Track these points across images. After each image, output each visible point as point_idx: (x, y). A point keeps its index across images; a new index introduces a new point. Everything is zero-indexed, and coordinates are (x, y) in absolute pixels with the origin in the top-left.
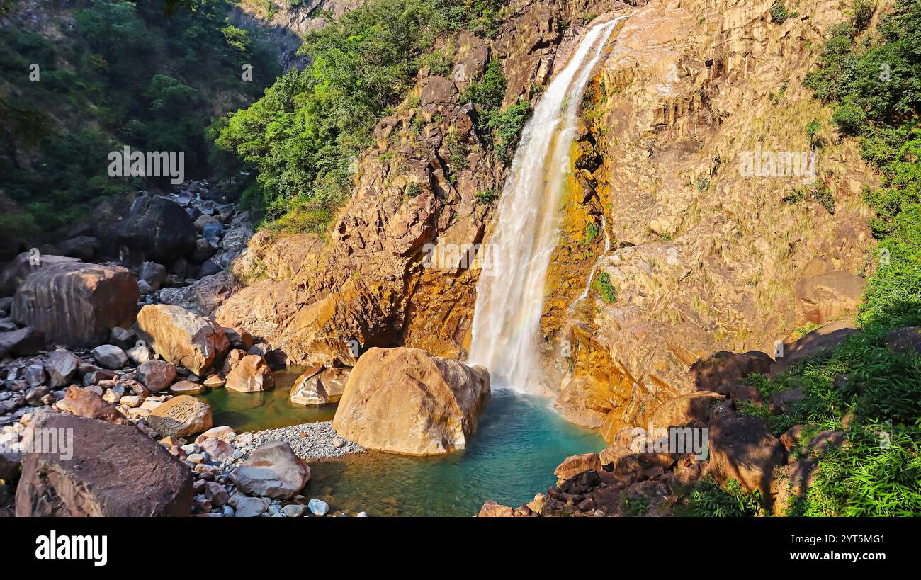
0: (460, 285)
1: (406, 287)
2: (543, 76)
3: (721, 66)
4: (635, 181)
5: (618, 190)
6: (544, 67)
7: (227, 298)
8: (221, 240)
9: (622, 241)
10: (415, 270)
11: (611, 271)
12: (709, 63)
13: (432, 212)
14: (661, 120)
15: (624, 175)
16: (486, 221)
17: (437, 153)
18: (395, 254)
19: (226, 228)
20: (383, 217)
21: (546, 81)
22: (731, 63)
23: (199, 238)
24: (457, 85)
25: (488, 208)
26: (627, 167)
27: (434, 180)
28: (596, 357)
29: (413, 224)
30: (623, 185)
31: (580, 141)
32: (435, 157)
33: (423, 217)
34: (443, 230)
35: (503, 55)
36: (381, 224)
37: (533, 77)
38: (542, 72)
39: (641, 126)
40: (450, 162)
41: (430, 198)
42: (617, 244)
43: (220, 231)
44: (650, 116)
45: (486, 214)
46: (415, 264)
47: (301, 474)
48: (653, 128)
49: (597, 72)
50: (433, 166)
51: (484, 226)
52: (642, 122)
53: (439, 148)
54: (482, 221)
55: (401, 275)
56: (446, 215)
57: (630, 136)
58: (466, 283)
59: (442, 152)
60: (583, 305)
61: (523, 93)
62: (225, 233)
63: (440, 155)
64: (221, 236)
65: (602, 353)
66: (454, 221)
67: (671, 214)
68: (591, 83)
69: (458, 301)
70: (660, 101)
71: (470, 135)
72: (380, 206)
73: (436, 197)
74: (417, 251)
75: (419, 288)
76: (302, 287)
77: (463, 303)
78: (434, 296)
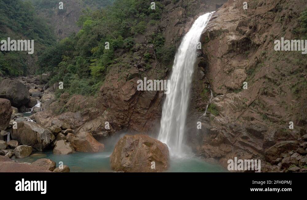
2: (181, 34)
3: (255, 28)
6: (181, 31)
9: (218, 93)
11: (216, 103)
12: (251, 27)
14: (231, 49)
18: (125, 100)
24: (147, 37)
29: (132, 89)
32: (140, 64)
36: (119, 89)
37: (177, 35)
39: (223, 51)
42: (216, 95)
44: (227, 47)
46: (132, 105)
48: (228, 52)
50: (139, 67)
53: (140, 60)
59: (142, 62)
61: (173, 40)
64: (41, 97)
69: (149, 119)
74: (133, 100)
75: (133, 114)
76: (86, 114)
77: (151, 120)
78: (139, 117)
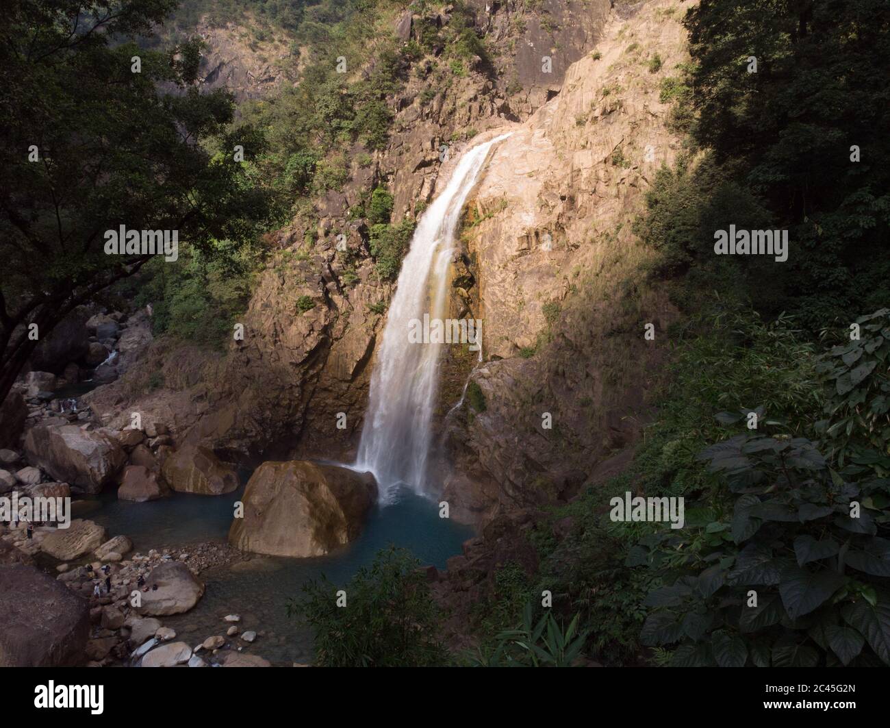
0: (355, 390)
1: (302, 394)
2: (426, 195)
3: (572, 200)
4: (503, 300)
5: (489, 307)
6: (427, 186)
7: (123, 409)
8: (117, 342)
9: (492, 354)
10: (312, 377)
11: (482, 382)
12: (563, 198)
13: (326, 323)
14: (525, 246)
15: (494, 294)
16: (377, 330)
17: (330, 268)
18: (291, 363)
19: (121, 328)
20: (278, 328)
21: (430, 200)
22: (581, 200)
23: (93, 341)
24: (349, 200)
25: (379, 319)
26: (497, 287)
27: (327, 292)
28: (470, 460)
29: (309, 335)
30: (494, 303)
31: (456, 262)
32: (328, 271)
33: (318, 328)
34: (337, 339)
35: (391, 171)
36: (277, 335)
37: (417, 196)
38: (425, 192)
39: (508, 250)
40: (343, 274)
41: (324, 310)
42: (489, 357)
43: (115, 332)
44: (515, 242)
45: (376, 325)
46: (311, 372)
47: (194, 591)
48: (518, 253)
49: (472, 197)
50: (326, 279)
51: (376, 335)
52: (509, 247)
53: (332, 261)
54: (374, 330)
55: (298, 383)
56: (339, 325)
57: (499, 259)
58: (361, 388)
59: (335, 265)
60: (459, 413)
61: (409, 210)
62: (121, 334)
63: (333, 269)
64: (117, 338)
65: (474, 457)
66: (347, 331)
67: (531, 333)
68: (466, 208)
69: (353, 405)
70: (523, 229)
71: (360, 251)
72: (275, 319)
73: (330, 309)
74: (314, 359)
75: (316, 395)
76: (201, 398)
77: (357, 407)
78: (330, 401)
